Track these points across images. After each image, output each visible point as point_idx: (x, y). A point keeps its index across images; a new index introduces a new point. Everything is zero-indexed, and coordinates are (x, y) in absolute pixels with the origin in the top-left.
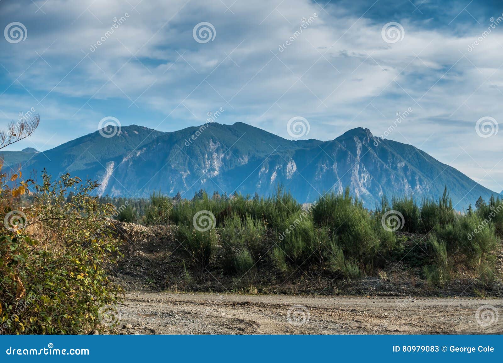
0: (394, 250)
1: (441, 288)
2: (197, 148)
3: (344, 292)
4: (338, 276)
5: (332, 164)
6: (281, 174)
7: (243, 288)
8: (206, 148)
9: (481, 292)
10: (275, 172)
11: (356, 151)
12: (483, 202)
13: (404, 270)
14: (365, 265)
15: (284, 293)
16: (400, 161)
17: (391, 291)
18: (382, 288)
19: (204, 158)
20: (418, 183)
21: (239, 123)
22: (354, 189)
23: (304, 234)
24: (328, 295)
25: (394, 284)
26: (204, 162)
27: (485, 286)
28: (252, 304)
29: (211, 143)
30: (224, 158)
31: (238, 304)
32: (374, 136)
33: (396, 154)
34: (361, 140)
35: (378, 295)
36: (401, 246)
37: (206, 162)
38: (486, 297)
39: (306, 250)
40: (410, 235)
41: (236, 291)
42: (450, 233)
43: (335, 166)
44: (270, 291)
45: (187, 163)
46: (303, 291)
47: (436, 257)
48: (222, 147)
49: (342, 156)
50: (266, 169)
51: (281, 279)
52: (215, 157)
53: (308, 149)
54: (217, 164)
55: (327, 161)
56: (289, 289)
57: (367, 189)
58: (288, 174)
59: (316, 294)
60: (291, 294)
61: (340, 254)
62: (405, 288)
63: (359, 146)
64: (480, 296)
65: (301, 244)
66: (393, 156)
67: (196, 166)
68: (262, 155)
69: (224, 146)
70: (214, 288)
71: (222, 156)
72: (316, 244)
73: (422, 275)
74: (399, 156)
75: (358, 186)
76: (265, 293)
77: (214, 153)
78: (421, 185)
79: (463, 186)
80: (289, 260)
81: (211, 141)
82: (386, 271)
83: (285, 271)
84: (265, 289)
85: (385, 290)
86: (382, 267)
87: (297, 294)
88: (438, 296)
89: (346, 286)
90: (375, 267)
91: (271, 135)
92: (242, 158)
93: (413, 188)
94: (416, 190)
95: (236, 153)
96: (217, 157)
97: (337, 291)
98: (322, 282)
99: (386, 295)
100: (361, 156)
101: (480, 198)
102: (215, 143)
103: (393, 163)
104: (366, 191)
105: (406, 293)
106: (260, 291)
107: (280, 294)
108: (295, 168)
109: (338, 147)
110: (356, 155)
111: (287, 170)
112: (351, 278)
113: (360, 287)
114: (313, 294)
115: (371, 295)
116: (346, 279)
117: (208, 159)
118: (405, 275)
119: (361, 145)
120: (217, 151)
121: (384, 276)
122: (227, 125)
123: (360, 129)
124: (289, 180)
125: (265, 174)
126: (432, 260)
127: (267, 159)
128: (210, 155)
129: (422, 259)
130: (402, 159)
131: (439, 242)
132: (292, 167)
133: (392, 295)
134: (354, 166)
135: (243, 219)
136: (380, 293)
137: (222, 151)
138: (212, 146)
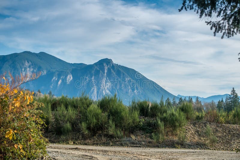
0: (138, 125)
1: (160, 144)
2: (18, 65)
3: (115, 144)
4: (111, 137)
5: (91, 77)
6: (64, 81)
7: (66, 141)
8: (23, 65)
9: (178, 146)
10: (61, 80)
11: (104, 71)
12: (169, 101)
13: (143, 135)
14: (125, 132)
15: (86, 144)
16: (127, 77)
17: (137, 144)
18: (133, 143)
19: (22, 70)
20: (135, 89)
21: (42, 52)
22: (102, 91)
23: (96, 116)
24: (107, 146)
25: (138, 141)
26: (22, 73)
27: (180, 143)
28: (79, 149)
29: (26, 62)
30: (33, 70)
31: (73, 149)
32: (114, 63)
33: (125, 73)
34: (107, 65)
35: (131, 146)
36: (141, 123)
37: (23, 73)
38: (181, 148)
39: (97, 124)
40: (145, 118)
41: (62, 143)
42: (165, 118)
43: (93, 78)
44: (79, 143)
45: (12, 73)
46: (95, 144)
47: (159, 128)
48: (32, 65)
49: (97, 73)
50: (56, 78)
51: (84, 138)
52: (28, 70)
53: (79, 68)
54: (29, 74)
55: (89, 75)
56: (88, 142)
57: (109, 91)
58: (68, 81)
59: (101, 145)
60: (89, 145)
61: (114, 126)
62: (143, 143)
63: (106, 68)
64: (178, 148)
65: (95, 121)
66: (124, 74)
67: (17, 75)
68: (54, 70)
69: (34, 65)
70: (51, 141)
71: (32, 70)
72: (102, 121)
73: (151, 137)
74: (126, 75)
75: (105, 89)
76: (76, 144)
77: (28, 68)
78: (137, 90)
79: (158, 91)
80: (89, 128)
81: (26, 61)
82: (134, 135)
83: (87, 134)
84: (76, 142)
85: (134, 144)
86: (133, 133)
87: (92, 145)
88: (159, 147)
89: (115, 142)
90: (129, 133)
91: (60, 60)
92: (43, 72)
93: (133, 92)
94: (135, 93)
95: (40, 69)
96: (29, 70)
97: (111, 144)
98: (104, 139)
99: (135, 146)
100: (107, 74)
101: (168, 99)
102: (28, 62)
103: (123, 78)
104: (109, 92)
105: (144, 145)
106: (74, 143)
107: (84, 145)
108: (72, 78)
109: (95, 68)
110: (104, 73)
111: (67, 79)
112: (118, 138)
113: (123, 142)
114: (100, 145)
115: (127, 146)
116: (116, 138)
117: (24, 71)
118: (143, 137)
119: (107, 68)
120: (29, 67)
121: (133, 137)
122: (35, 53)
123: (107, 59)
124: (68, 84)
125: (56, 81)
126: (156, 130)
127: (57, 73)
128: (25, 69)
129: (151, 130)
130: (128, 76)
131: (161, 122)
132: (70, 77)
133: (137, 146)
134: (103, 79)
135: (67, 108)
136: (132, 145)
137: (32, 67)
138: (27, 64)
